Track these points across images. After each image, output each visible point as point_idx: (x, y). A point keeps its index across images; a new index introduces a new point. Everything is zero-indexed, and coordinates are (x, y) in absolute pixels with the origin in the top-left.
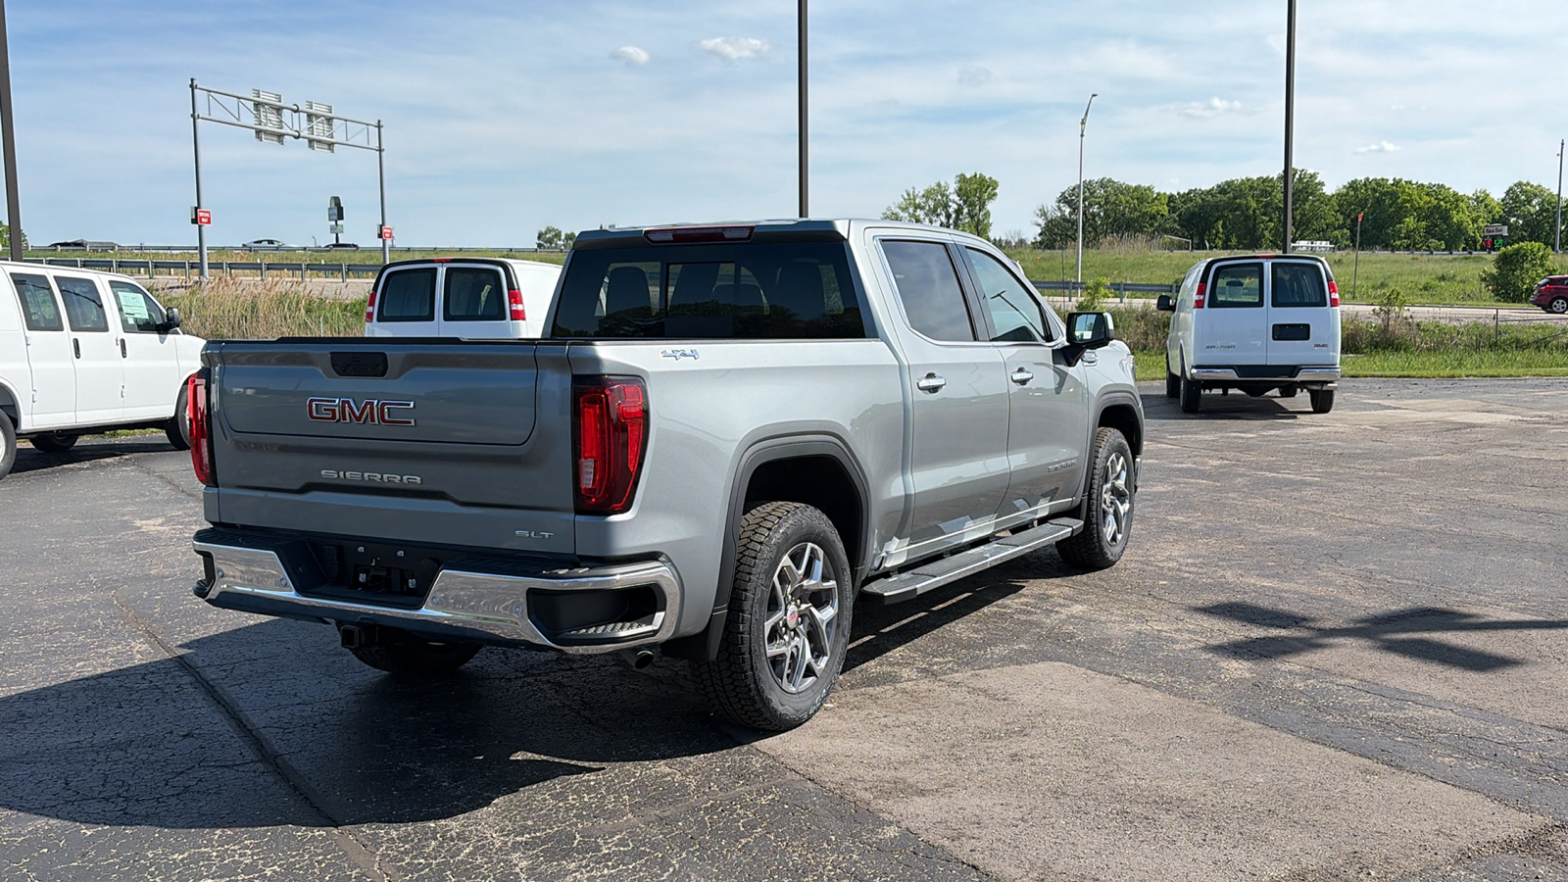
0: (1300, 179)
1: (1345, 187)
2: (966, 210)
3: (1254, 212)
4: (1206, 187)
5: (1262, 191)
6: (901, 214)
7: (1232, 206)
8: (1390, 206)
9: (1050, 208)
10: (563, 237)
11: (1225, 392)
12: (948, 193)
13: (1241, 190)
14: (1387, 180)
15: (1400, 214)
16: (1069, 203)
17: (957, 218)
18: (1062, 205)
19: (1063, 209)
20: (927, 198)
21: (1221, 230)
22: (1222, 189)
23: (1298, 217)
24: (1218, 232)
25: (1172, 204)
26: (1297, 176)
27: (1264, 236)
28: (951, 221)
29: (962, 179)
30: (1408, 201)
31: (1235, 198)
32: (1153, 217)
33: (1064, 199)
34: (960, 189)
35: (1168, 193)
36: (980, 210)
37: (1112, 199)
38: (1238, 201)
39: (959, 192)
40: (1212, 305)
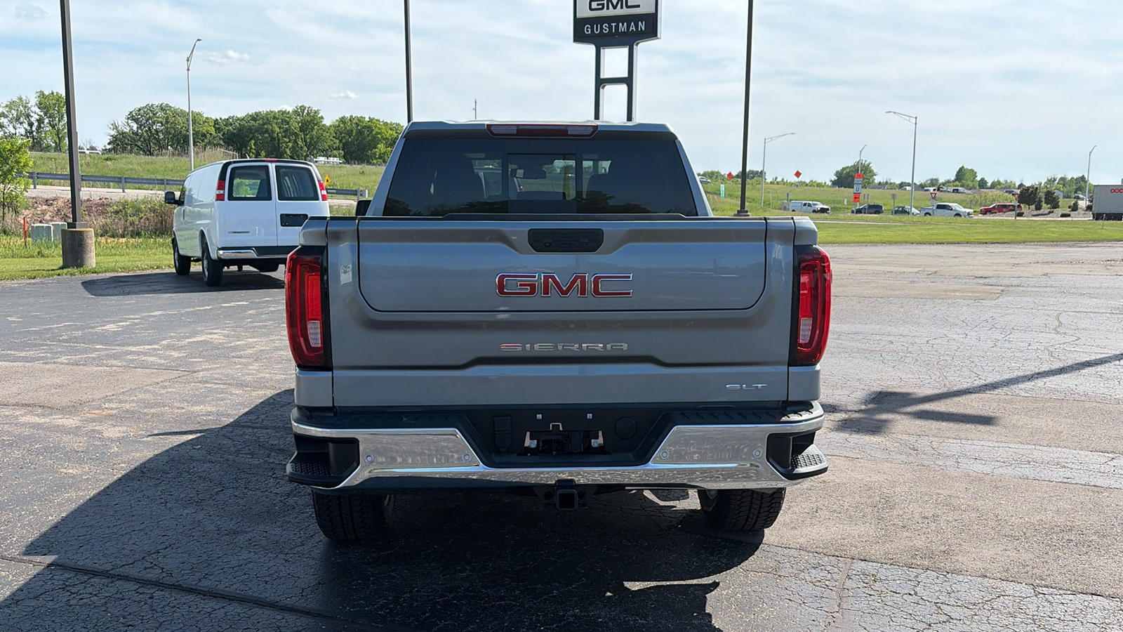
0: (308, 114)
1: (337, 121)
2: (46, 121)
3: (278, 135)
4: (241, 115)
5: (282, 120)
7: (261, 130)
8: (368, 136)
9: (120, 124)
11: (240, 268)
12: (29, 105)
13: (268, 119)
14: (365, 118)
15: (374, 143)
16: (136, 121)
17: (39, 127)
18: (130, 121)
19: (132, 124)
20: (11, 108)
21: (253, 147)
22: (255, 117)
23: (308, 140)
24: (251, 148)
25: (217, 126)
26: (306, 111)
27: (286, 153)
28: (34, 129)
29: (42, 95)
30: (379, 133)
31: (264, 124)
32: (204, 135)
33: (132, 117)
34: (40, 103)
35: (214, 118)
36: (59, 121)
37: (171, 120)
38: (266, 126)
39: (40, 105)
40: (231, 198)
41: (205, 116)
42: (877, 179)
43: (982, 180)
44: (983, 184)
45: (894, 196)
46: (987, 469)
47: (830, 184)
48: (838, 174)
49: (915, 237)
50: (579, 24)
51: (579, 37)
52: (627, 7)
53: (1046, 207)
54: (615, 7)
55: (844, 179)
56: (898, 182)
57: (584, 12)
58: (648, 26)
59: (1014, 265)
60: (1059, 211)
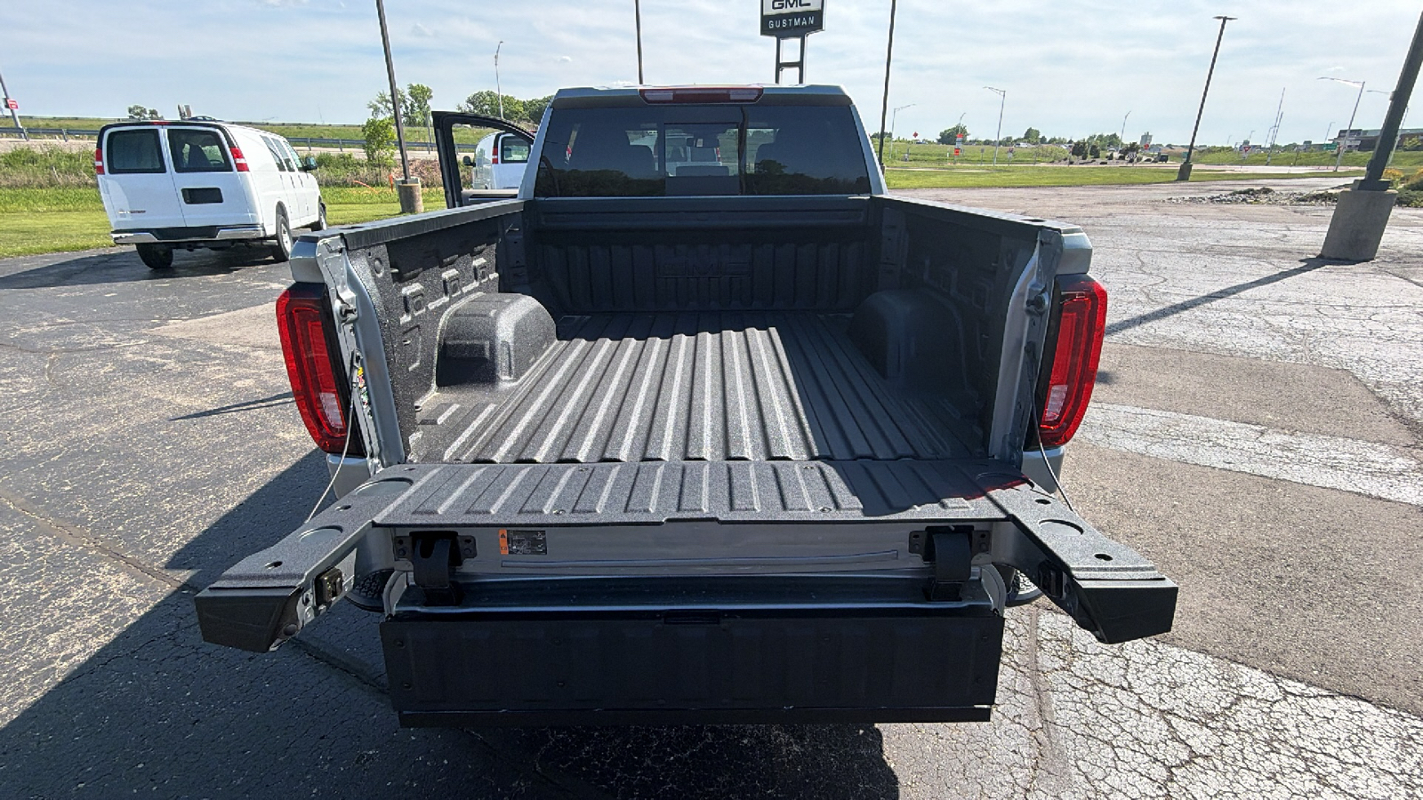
2: (416, 105)
6: (379, 105)
10: (148, 112)
12: (404, 94)
16: (472, 103)
18: (469, 104)
19: (470, 106)
25: (525, 106)
29: (412, 87)
32: (517, 113)
33: (469, 101)
34: (412, 92)
39: (411, 94)
40: (503, 161)
41: (516, 99)
42: (969, 138)
43: (1043, 137)
44: (1043, 140)
45: (982, 151)
46: (1141, 447)
47: (936, 141)
48: (942, 135)
49: (999, 182)
50: (765, 20)
51: (765, 30)
52: (801, 5)
53: (1089, 158)
54: (792, 6)
55: (948, 138)
56: (984, 140)
57: (769, 11)
58: (814, 21)
59: (1083, 206)
60: (1099, 160)
